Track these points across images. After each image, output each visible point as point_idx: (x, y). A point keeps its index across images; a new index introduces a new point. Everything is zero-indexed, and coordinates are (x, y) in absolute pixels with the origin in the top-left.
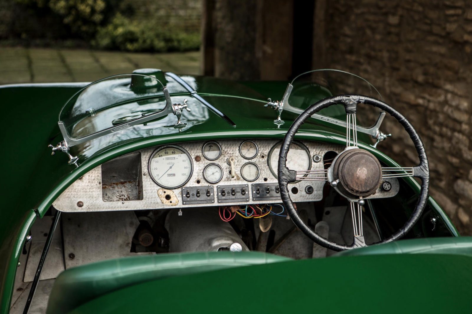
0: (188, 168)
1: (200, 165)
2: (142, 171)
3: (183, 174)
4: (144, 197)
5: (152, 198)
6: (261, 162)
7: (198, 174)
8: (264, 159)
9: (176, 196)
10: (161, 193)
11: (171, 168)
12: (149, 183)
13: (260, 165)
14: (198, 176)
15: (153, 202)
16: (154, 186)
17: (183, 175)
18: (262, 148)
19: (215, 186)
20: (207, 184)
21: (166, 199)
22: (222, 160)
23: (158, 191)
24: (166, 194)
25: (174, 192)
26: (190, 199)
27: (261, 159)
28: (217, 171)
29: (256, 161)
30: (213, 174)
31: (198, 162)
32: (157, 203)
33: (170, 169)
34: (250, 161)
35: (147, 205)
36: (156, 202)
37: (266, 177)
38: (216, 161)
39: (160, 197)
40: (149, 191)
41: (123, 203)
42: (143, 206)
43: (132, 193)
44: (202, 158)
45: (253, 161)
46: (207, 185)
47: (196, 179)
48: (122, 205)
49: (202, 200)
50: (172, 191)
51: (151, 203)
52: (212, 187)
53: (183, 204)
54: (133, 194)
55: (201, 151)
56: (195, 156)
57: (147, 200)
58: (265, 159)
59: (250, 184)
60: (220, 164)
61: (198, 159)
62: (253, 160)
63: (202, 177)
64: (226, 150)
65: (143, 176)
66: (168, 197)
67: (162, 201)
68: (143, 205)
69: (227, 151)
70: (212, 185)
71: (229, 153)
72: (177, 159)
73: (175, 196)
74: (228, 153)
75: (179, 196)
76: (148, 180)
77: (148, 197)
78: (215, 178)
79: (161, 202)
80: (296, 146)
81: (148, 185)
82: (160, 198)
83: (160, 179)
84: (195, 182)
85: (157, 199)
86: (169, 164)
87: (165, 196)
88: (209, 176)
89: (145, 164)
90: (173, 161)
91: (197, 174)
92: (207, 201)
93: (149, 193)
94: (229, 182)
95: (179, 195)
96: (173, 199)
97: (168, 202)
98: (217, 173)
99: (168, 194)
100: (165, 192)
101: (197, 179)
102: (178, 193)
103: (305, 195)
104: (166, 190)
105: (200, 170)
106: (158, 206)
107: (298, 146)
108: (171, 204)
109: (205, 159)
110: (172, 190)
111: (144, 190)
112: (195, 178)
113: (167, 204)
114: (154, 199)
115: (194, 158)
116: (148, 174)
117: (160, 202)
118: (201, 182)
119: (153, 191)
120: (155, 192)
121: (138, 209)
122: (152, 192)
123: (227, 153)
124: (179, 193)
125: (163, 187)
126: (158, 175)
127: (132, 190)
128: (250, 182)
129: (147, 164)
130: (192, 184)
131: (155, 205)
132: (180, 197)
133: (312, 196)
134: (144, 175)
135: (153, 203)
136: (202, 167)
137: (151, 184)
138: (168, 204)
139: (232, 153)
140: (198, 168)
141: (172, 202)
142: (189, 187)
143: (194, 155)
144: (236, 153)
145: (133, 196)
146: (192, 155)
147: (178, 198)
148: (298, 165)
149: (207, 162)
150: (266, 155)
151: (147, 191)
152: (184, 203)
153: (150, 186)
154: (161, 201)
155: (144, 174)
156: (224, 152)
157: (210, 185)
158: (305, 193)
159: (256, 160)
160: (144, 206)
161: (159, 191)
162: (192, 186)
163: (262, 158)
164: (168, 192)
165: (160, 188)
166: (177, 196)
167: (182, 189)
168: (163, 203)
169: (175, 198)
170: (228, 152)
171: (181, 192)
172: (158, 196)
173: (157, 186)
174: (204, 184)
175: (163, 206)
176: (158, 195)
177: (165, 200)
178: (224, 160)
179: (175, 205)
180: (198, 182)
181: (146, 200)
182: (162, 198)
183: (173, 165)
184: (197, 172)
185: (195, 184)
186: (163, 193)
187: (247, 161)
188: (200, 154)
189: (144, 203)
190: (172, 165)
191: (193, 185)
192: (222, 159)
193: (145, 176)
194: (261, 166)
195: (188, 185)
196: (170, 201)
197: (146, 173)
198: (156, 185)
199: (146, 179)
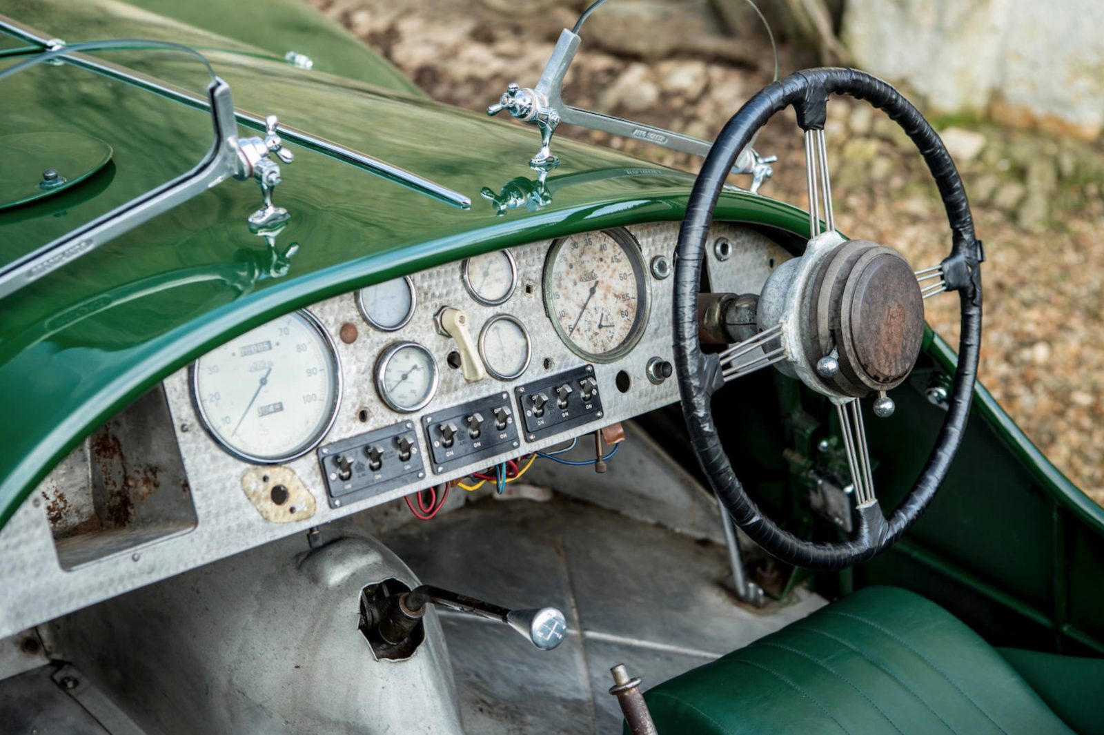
0: (319, 373)
1: (360, 354)
2: (174, 416)
3: (309, 398)
4: (201, 513)
5: (227, 511)
6: (526, 307)
7: (358, 387)
8: (533, 295)
9: (305, 486)
10: (253, 486)
11: (263, 382)
12: (208, 457)
13: (526, 320)
14: (360, 393)
15: (234, 525)
16: (226, 466)
17: (309, 402)
18: (524, 258)
19: (416, 417)
20: (391, 418)
21: (274, 504)
22: (421, 323)
23: (242, 480)
24: (271, 484)
25: (294, 473)
26: (353, 486)
27: (526, 298)
28: (415, 367)
29: (513, 309)
30: (405, 377)
31: (352, 346)
32: (250, 525)
33: (264, 388)
34: (498, 309)
35: (218, 543)
36: (246, 523)
37: (547, 356)
38: (404, 331)
39: (254, 499)
40: (214, 486)
41: (135, 560)
42: (204, 550)
43: (70, 480)
44: (362, 328)
45: (505, 309)
46: (393, 422)
47: (354, 406)
48: (133, 567)
49: (388, 480)
50: (287, 471)
51: (229, 529)
52: (409, 425)
53: (332, 506)
54: (75, 482)
55: (354, 305)
56: (339, 326)
57: (213, 522)
58: (535, 296)
59: (510, 387)
60: (417, 340)
61: (348, 333)
62: (504, 305)
63: (374, 396)
64: (426, 285)
65: (179, 434)
66: (279, 495)
67: (264, 514)
68: (205, 547)
69: (430, 287)
70: (406, 417)
71: (437, 293)
72: (278, 344)
73: (300, 484)
74: (433, 295)
75: (313, 483)
76: (202, 445)
77: (214, 512)
78: (413, 392)
79: (261, 518)
80: (600, 235)
81: (204, 467)
82: (254, 504)
83: (239, 431)
84: (355, 418)
85: (246, 510)
86: (256, 370)
87: (268, 493)
88: (392, 390)
89: (179, 388)
90: (265, 356)
91: (355, 390)
92: (403, 479)
93: (213, 493)
94: (454, 395)
95: (314, 478)
96: (297, 498)
97: (285, 513)
98: (415, 372)
99: (279, 482)
100: (265, 479)
101: (357, 407)
102: (307, 471)
103: (650, 388)
104: (267, 471)
105: (363, 374)
106: (253, 537)
107: (605, 235)
108: (295, 516)
109: (371, 330)
110: (287, 465)
111: (197, 490)
112: (350, 405)
113: (280, 519)
114: (236, 513)
115: (336, 335)
116: (197, 426)
117: (258, 520)
118: (373, 416)
119: (228, 484)
120: (234, 486)
121: (191, 566)
122: (223, 489)
123: (430, 295)
124: (311, 473)
125: (256, 462)
126: (226, 420)
127: (72, 468)
128: (510, 383)
129: (186, 387)
130: (345, 428)
131: (244, 533)
132: (317, 484)
133: (665, 387)
134: (184, 429)
135: (235, 528)
136: (368, 359)
137: (214, 458)
138: (285, 520)
139: (444, 292)
140: (354, 368)
141: (298, 509)
142: (340, 441)
143: (336, 321)
144: (456, 290)
145: (74, 489)
146: (327, 321)
147: (312, 490)
148: (615, 296)
149: (377, 340)
150: (536, 283)
151: (205, 490)
152: (337, 503)
153: (212, 467)
154: (261, 513)
155: (183, 426)
156: (423, 295)
157: (400, 418)
158: (648, 382)
159: (515, 304)
160: (209, 550)
161: (247, 478)
162: (347, 436)
163: (528, 295)
164: (278, 476)
165: (248, 466)
166: (308, 482)
167: (321, 456)
168: (267, 519)
169: (304, 493)
170: (432, 291)
171: (317, 467)
172: (245, 498)
173: (237, 462)
174: (382, 421)
175: (272, 530)
176: (246, 494)
177: (270, 506)
178: (425, 323)
179: (309, 517)
180: (363, 416)
181: (209, 523)
182: (262, 503)
183: (270, 370)
184: (355, 382)
185: (354, 426)
186: (262, 485)
187: (489, 312)
188: (352, 315)
189: (206, 536)
190: (265, 372)
191: (349, 429)
192: (419, 318)
193: (188, 435)
194: (530, 321)
195: (334, 436)
196: (287, 505)
197: (188, 423)
198: (230, 459)
199: (193, 445)
